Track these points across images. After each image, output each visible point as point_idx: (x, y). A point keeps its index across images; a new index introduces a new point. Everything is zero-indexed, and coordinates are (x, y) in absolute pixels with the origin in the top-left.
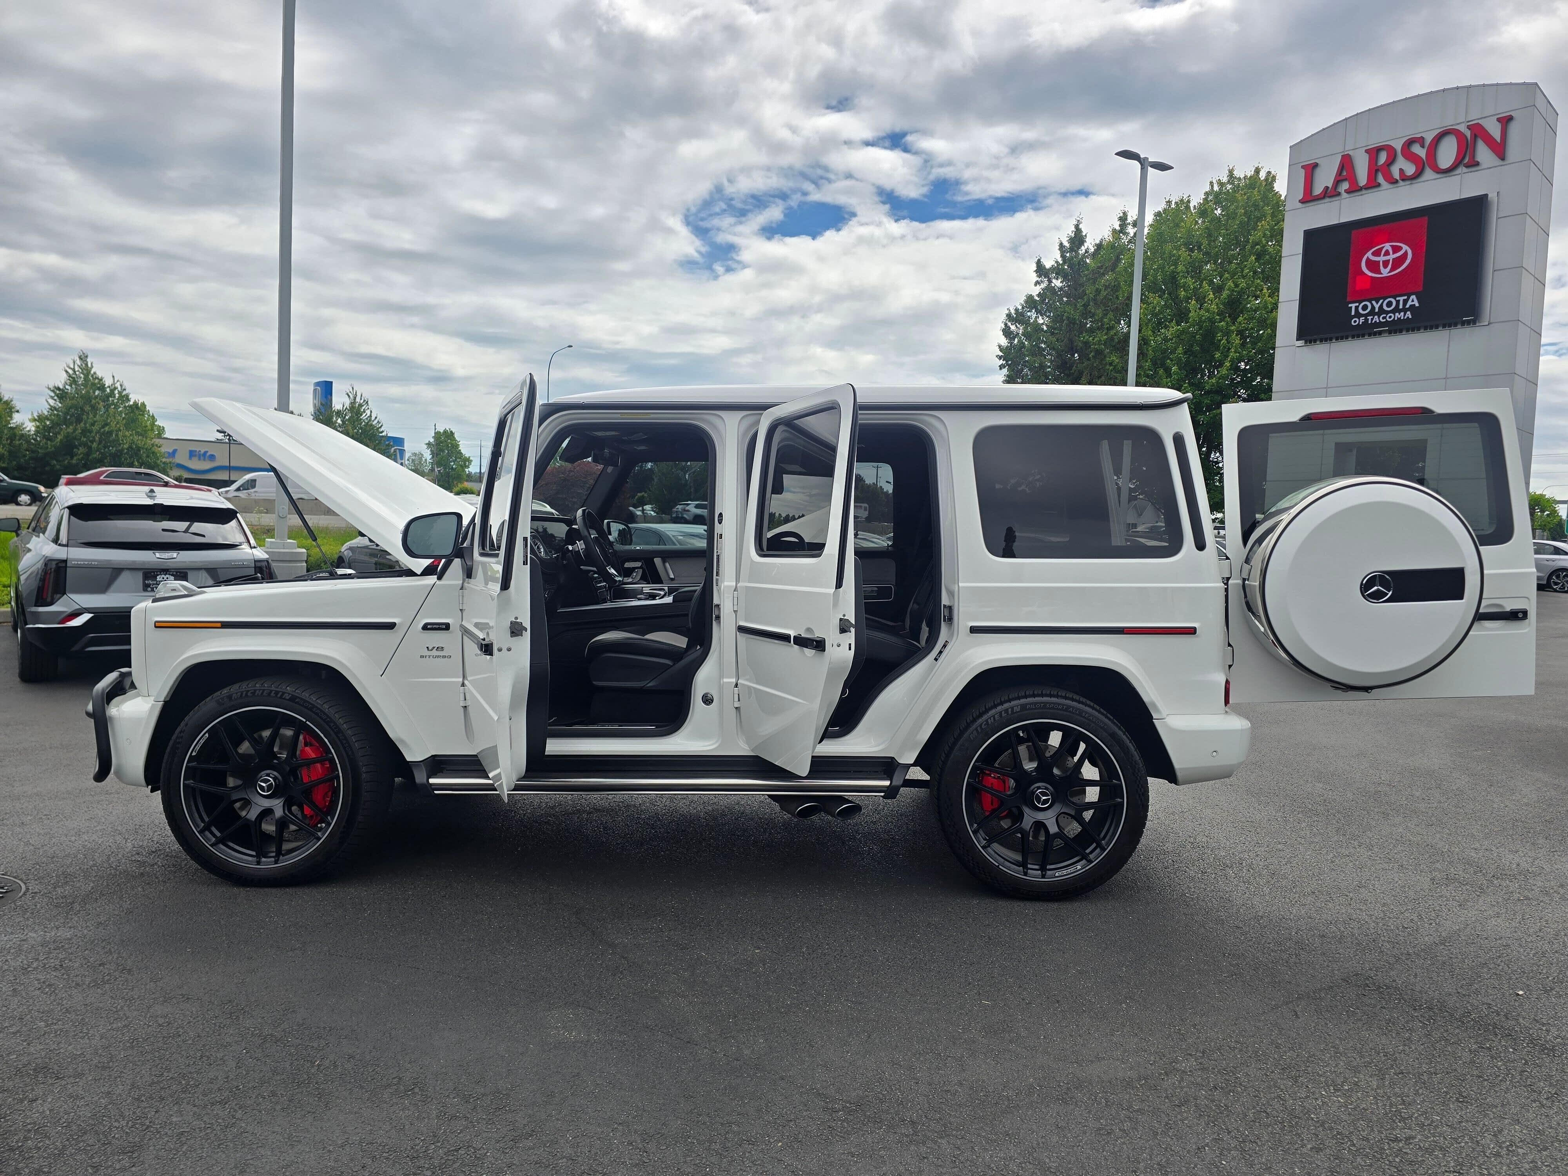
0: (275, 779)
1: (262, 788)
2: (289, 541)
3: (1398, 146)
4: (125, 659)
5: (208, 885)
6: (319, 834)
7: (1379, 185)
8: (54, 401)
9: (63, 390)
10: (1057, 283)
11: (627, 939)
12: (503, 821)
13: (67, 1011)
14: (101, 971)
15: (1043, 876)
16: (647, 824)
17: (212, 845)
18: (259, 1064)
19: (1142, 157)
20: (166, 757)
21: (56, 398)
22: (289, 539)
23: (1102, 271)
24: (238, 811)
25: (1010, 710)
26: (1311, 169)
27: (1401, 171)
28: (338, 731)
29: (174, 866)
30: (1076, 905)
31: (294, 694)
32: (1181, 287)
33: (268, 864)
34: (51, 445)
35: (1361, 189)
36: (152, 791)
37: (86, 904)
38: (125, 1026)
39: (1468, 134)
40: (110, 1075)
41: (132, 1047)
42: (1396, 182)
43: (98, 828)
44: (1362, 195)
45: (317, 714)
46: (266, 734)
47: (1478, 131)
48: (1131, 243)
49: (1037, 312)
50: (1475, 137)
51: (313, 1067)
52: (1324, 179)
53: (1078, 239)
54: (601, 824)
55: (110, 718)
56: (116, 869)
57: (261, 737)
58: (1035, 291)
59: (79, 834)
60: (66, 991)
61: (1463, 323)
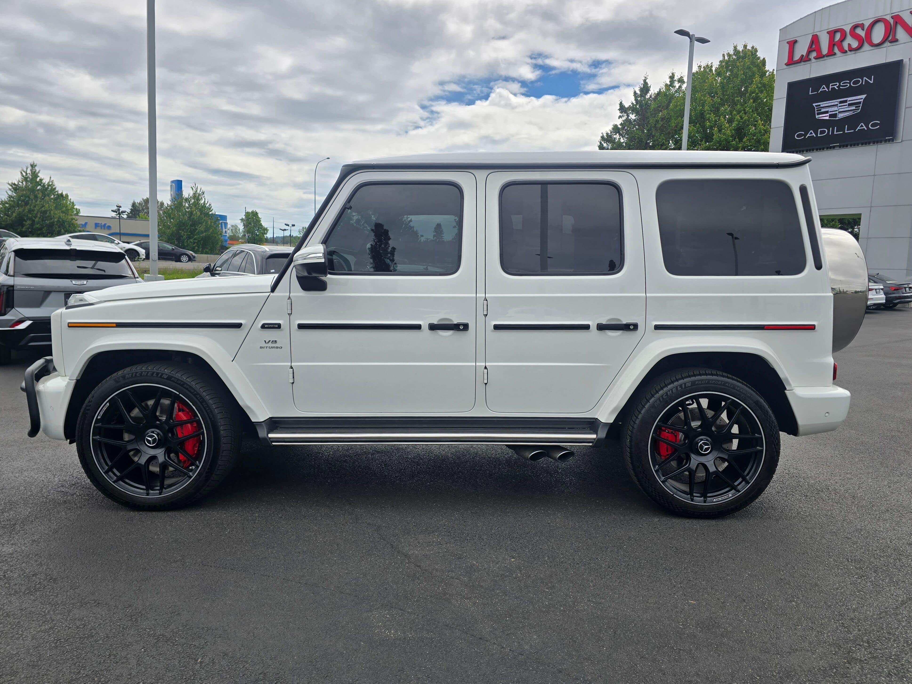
0: (158, 435)
1: (149, 442)
2: (159, 275)
3: (847, 29)
4: (48, 350)
5: (112, 510)
6: (191, 474)
7: (835, 54)
8: (11, 192)
9: (17, 185)
10: (633, 117)
11: (417, 550)
12: (315, 461)
13: (8, 615)
14: (34, 581)
15: (705, 502)
16: (414, 462)
17: (114, 482)
18: (155, 661)
19: (691, 34)
20: (79, 419)
21: (12, 190)
22: (159, 274)
23: (660, 109)
24: (132, 457)
25: (683, 385)
26: (792, 44)
27: (849, 45)
28: (203, 401)
29: (88, 495)
30: (728, 522)
31: (170, 374)
32: (707, 120)
33: (154, 495)
34: (9, 219)
35: (824, 56)
36: (70, 443)
37: (24, 525)
38: (50, 628)
39: (892, 21)
40: (38, 673)
41: (56, 647)
42: (846, 52)
43: (35, 467)
44: (824, 60)
45: (187, 389)
46: (151, 403)
47: (898, 20)
48: (677, 92)
49: (620, 135)
50: (896, 23)
51: (196, 664)
52: (801, 50)
53: (645, 88)
54: (382, 462)
55: (39, 392)
56: (46, 498)
57: (147, 405)
58: (619, 122)
59: (21, 471)
60: (7, 598)
61: (886, 141)
